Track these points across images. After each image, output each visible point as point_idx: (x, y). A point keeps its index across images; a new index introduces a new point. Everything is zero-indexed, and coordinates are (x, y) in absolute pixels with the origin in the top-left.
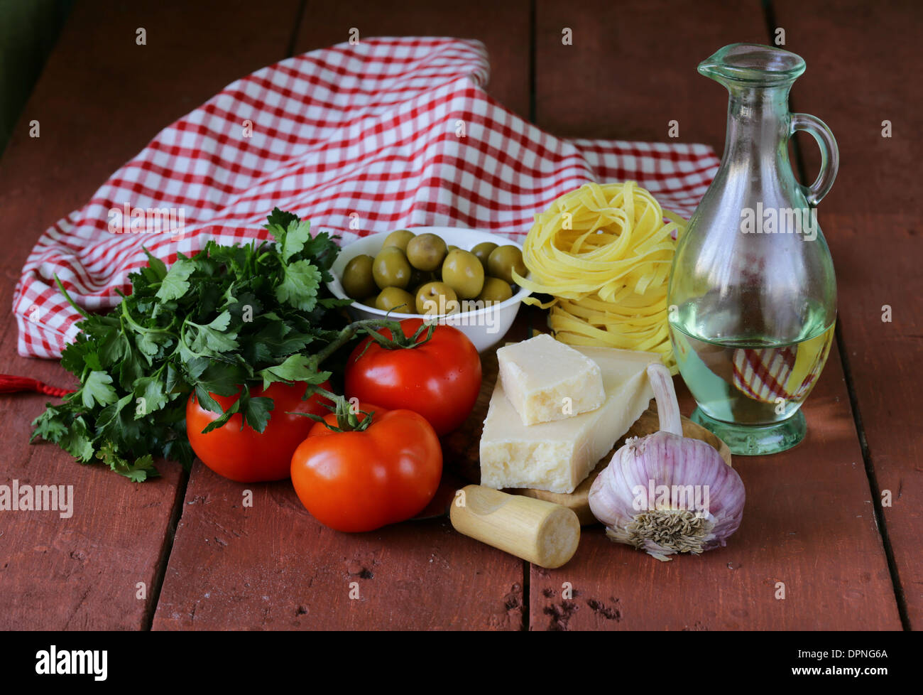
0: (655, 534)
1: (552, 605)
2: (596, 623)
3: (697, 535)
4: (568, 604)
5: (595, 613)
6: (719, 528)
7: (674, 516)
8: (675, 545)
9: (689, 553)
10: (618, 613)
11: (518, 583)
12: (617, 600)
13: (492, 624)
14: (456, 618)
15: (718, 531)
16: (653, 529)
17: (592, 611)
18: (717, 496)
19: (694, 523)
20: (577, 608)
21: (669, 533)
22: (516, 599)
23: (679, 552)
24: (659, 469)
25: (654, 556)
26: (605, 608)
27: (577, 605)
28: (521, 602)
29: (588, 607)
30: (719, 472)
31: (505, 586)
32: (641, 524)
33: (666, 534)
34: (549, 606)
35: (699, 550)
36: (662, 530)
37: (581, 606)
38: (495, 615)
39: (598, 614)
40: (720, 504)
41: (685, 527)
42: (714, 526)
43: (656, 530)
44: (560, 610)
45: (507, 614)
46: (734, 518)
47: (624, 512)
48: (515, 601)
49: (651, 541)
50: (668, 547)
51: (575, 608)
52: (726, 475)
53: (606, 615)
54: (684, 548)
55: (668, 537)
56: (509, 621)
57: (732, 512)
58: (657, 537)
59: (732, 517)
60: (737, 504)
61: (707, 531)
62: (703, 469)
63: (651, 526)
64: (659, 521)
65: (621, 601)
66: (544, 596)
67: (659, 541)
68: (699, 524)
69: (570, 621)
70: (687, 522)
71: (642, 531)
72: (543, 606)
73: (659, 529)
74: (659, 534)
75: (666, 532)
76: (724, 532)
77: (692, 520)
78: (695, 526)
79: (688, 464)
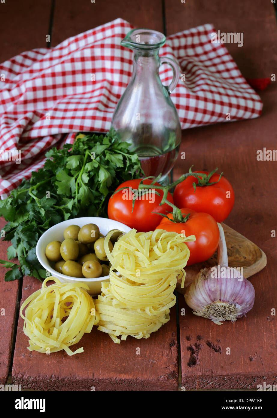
0: (214, 314)
1: (191, 345)
2: (211, 355)
3: (233, 313)
4: (198, 344)
5: (210, 349)
6: (243, 310)
7: (222, 306)
8: (224, 318)
9: (230, 320)
10: (220, 348)
11: (174, 332)
12: (219, 341)
13: (164, 356)
14: (148, 352)
15: (243, 311)
16: (213, 312)
17: (208, 348)
18: (241, 297)
19: (231, 309)
20: (202, 346)
21: (220, 313)
22: (174, 340)
23: (226, 320)
24: (214, 286)
25: (215, 322)
26: (214, 346)
27: (202, 344)
28: (176, 342)
29: (206, 345)
30: (242, 286)
31: (169, 333)
32: (208, 310)
33: (219, 314)
34: (189, 346)
35: (234, 320)
36: (217, 312)
37: (203, 345)
38: (165, 351)
39: (211, 350)
40: (243, 300)
41: (227, 311)
42: (240, 310)
43: (215, 312)
44: (194, 348)
45: (171, 349)
46: (250, 305)
47: (200, 305)
48: (174, 342)
49: (213, 316)
50: (221, 319)
51: (201, 346)
52: (246, 286)
53: (215, 349)
54: (227, 319)
55: (220, 315)
56: (172, 354)
57: (248, 303)
58: (215, 315)
59: (248, 306)
60: (251, 299)
61: (238, 312)
62: (234, 285)
63: (212, 311)
64: (215, 309)
65: (221, 341)
66: (187, 340)
67: (217, 316)
68: (234, 310)
69: (199, 355)
70: (228, 309)
71: (208, 313)
72: (187, 346)
73: (216, 312)
74: (216, 314)
75: (219, 313)
76: (246, 311)
77: (230, 308)
78: (232, 311)
79: (228, 283)
